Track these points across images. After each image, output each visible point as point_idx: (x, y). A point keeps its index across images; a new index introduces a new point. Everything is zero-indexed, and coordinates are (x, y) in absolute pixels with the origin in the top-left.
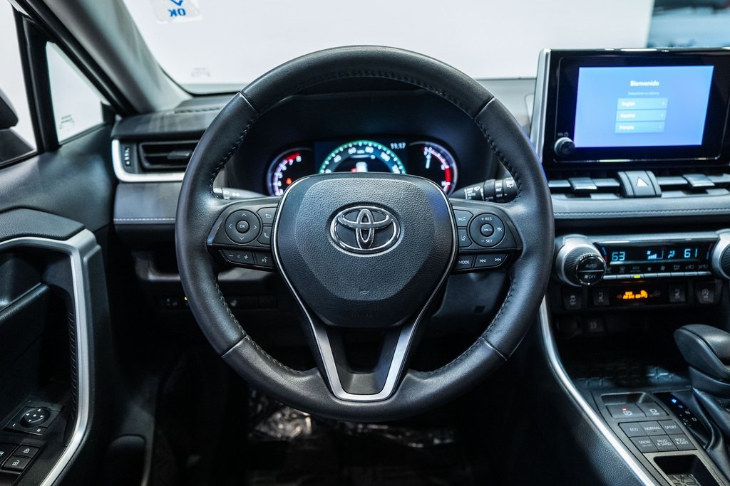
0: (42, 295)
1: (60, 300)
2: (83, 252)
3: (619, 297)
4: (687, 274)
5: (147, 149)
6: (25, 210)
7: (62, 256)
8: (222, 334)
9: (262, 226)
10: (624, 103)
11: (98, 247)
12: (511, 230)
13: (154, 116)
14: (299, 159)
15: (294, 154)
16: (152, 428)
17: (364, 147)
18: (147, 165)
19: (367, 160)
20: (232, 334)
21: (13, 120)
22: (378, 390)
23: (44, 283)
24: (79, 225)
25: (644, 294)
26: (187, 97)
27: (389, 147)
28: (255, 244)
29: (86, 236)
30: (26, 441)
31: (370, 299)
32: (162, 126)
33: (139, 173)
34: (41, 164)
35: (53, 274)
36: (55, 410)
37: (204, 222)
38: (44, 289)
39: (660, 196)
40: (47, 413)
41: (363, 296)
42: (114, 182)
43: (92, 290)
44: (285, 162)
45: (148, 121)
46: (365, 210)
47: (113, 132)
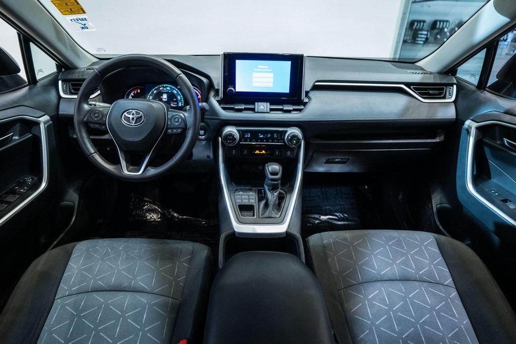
0: (30, 137)
1: (37, 139)
2: (45, 123)
3: (254, 152)
4: (274, 143)
5: (73, 85)
6: (24, 107)
7: (38, 124)
8: (89, 151)
9: (103, 116)
10: (254, 75)
11: (51, 122)
12: (184, 121)
13: (76, 71)
14: (139, 91)
15: (137, 88)
16: (78, 199)
17: (166, 87)
18: (73, 91)
19: (167, 93)
20: (92, 151)
21: (19, 70)
22: (138, 171)
23: (31, 133)
24: (44, 113)
25: (264, 152)
26: (96, 60)
27: (177, 87)
28: (100, 121)
29: (46, 118)
30: (26, 185)
31: (134, 140)
32: (79, 76)
33: (69, 94)
34: (29, 89)
35: (34, 130)
36: (36, 179)
37: (83, 113)
38: (31, 135)
39: (268, 113)
40: (33, 179)
41: (131, 139)
42: (60, 97)
43: (48, 137)
44: (133, 92)
45: (73, 73)
46: (134, 112)
47: (59, 77)
